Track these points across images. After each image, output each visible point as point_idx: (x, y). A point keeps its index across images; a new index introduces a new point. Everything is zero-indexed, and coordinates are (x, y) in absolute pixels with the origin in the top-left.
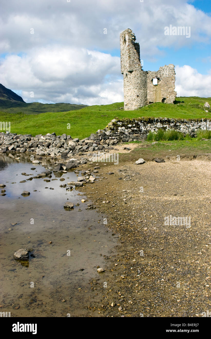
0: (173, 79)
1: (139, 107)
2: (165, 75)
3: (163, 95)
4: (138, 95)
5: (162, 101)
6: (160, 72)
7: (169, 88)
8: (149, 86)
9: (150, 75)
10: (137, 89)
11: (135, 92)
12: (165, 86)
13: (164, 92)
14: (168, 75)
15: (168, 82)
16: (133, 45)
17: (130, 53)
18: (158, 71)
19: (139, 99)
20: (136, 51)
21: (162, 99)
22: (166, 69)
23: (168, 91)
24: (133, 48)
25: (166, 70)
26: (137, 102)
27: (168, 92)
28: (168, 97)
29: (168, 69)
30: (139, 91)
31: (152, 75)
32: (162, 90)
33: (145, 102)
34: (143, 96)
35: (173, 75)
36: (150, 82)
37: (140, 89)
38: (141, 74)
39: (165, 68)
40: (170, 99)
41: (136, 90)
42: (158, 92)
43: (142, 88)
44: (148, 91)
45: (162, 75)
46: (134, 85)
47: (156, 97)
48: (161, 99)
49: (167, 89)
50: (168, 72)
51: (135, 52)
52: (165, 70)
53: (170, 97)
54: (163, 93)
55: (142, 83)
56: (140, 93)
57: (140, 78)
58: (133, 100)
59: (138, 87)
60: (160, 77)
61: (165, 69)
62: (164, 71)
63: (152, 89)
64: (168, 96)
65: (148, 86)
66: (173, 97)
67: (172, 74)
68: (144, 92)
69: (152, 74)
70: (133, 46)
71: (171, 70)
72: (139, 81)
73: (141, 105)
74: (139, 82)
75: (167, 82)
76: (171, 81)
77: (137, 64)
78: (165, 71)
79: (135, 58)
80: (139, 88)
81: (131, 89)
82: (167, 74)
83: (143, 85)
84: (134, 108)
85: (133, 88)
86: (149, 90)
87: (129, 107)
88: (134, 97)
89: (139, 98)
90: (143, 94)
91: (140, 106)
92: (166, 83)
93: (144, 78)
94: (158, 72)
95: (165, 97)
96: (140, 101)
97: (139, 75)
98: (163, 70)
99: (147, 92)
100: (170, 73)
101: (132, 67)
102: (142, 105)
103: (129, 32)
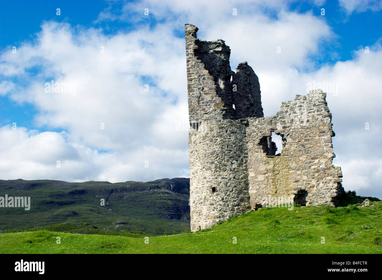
0: (324, 132)
1: (217, 220)
2: (298, 123)
3: (297, 181)
4: (214, 186)
5: (295, 199)
6: (283, 118)
7: (313, 159)
8: (253, 159)
9: (254, 128)
10: (210, 169)
11: (205, 178)
12: (301, 153)
13: (299, 172)
14: (308, 121)
15: (308, 140)
16: (198, 59)
17: (191, 80)
18: (278, 114)
19: (216, 198)
20: (207, 71)
21: (296, 192)
22: (301, 106)
23: (313, 167)
24: (198, 67)
25: (300, 109)
26: (213, 206)
27: (313, 171)
28: (313, 187)
29: (305, 105)
30: (218, 173)
31: (261, 129)
32: (293, 165)
33: (238, 205)
34: (231, 189)
35: (322, 121)
36: (257, 147)
37: (220, 168)
38: (220, 128)
39: (296, 104)
40: (319, 190)
41: (208, 174)
42: (281, 173)
43: (226, 165)
44: (251, 174)
45: (288, 125)
46: (204, 160)
47: (274, 190)
48: (290, 192)
49: (306, 163)
50: (305, 112)
51: (204, 75)
52: (297, 110)
53: (321, 185)
54: (295, 175)
55: (226, 152)
56: (220, 179)
57: (219, 139)
58: (202, 200)
59: (213, 163)
60: (284, 131)
61: (297, 106)
62: (295, 113)
63: (262, 168)
64: (314, 182)
65: (251, 160)
66: (331, 184)
67: (320, 117)
68: (234, 178)
69: (259, 126)
70: (200, 61)
71: (315, 105)
72: (217, 148)
73: (223, 216)
74: (216, 150)
75: (306, 140)
76: (317, 138)
77: (212, 103)
78: (298, 112)
79: (206, 89)
80: (216, 167)
81: (197, 172)
82: (305, 120)
83: (231, 158)
84: (205, 224)
85: (200, 168)
86: (252, 169)
87: (195, 222)
88: (204, 194)
89: (217, 195)
90: (232, 183)
91: (222, 218)
92: (303, 145)
93: (233, 138)
94: (278, 118)
95: (303, 188)
96: (221, 203)
97: (215, 133)
98: (292, 109)
99: (247, 176)
100: (313, 116)
101: (197, 114)
102: (227, 214)
103: (189, 31)
